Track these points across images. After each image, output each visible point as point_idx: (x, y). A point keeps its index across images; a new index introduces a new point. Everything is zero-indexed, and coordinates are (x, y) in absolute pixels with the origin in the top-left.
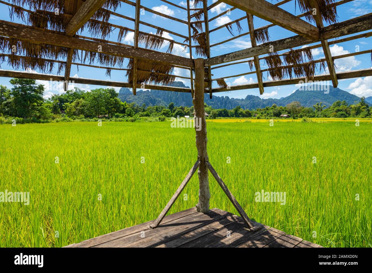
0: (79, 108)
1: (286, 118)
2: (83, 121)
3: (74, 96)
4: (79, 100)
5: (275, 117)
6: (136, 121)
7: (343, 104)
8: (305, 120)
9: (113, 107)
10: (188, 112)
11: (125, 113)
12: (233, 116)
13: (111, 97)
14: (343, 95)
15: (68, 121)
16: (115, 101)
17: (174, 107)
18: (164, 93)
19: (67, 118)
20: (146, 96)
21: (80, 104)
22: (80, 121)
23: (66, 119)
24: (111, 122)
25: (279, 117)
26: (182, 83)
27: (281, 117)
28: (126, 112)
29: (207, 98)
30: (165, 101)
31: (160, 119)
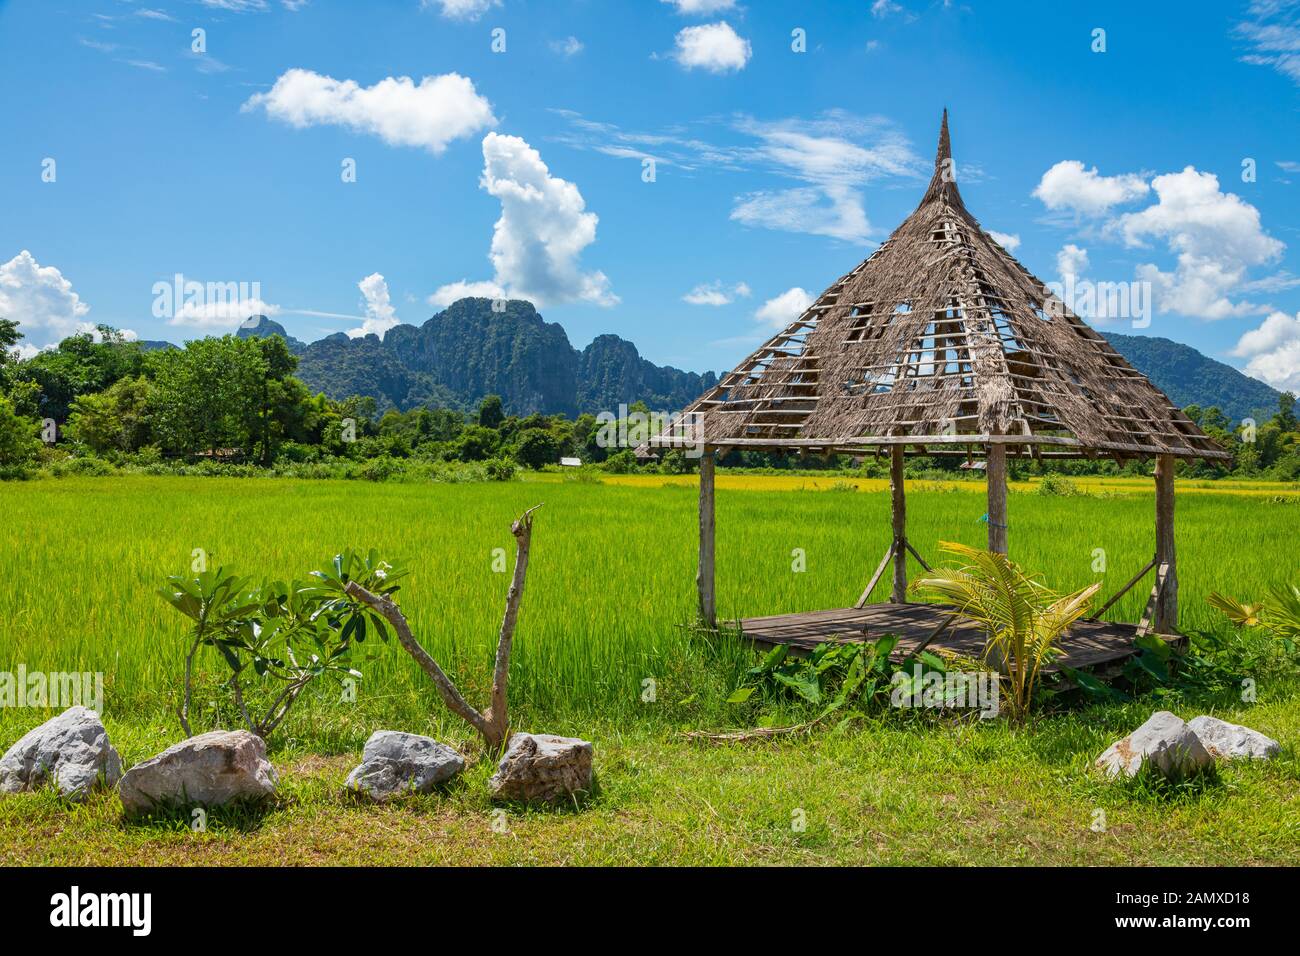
0: (133, 416)
1: (981, 477)
2: (157, 473)
3: (93, 362)
4: (134, 385)
5: (939, 471)
6: (389, 479)
7: (1211, 422)
8: (1051, 487)
9: (272, 417)
10: (567, 440)
11: (320, 441)
12: (762, 464)
13: (268, 375)
14: (1216, 382)
15: (100, 474)
16: (286, 390)
17: (503, 418)
18: (446, 351)
19: (91, 458)
20: (366, 361)
21: (142, 403)
22: (143, 472)
23: (90, 465)
24: (278, 482)
25: (954, 471)
26: (531, 307)
27: (964, 469)
28: (327, 438)
29: (641, 379)
30: (450, 387)
31: (491, 471)
